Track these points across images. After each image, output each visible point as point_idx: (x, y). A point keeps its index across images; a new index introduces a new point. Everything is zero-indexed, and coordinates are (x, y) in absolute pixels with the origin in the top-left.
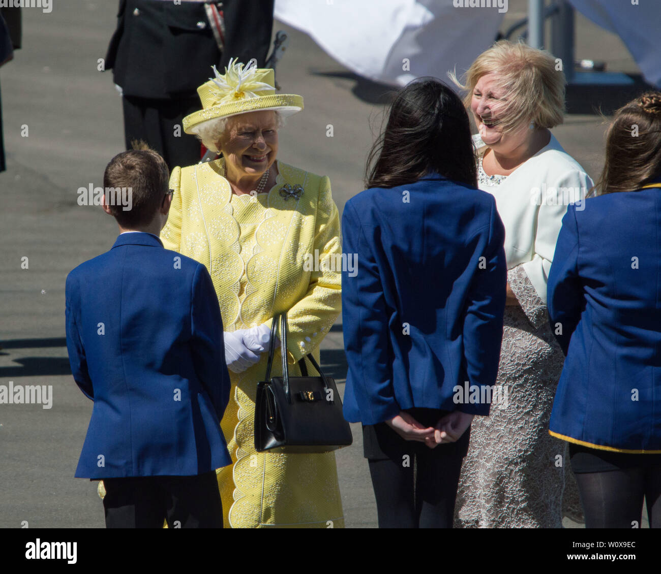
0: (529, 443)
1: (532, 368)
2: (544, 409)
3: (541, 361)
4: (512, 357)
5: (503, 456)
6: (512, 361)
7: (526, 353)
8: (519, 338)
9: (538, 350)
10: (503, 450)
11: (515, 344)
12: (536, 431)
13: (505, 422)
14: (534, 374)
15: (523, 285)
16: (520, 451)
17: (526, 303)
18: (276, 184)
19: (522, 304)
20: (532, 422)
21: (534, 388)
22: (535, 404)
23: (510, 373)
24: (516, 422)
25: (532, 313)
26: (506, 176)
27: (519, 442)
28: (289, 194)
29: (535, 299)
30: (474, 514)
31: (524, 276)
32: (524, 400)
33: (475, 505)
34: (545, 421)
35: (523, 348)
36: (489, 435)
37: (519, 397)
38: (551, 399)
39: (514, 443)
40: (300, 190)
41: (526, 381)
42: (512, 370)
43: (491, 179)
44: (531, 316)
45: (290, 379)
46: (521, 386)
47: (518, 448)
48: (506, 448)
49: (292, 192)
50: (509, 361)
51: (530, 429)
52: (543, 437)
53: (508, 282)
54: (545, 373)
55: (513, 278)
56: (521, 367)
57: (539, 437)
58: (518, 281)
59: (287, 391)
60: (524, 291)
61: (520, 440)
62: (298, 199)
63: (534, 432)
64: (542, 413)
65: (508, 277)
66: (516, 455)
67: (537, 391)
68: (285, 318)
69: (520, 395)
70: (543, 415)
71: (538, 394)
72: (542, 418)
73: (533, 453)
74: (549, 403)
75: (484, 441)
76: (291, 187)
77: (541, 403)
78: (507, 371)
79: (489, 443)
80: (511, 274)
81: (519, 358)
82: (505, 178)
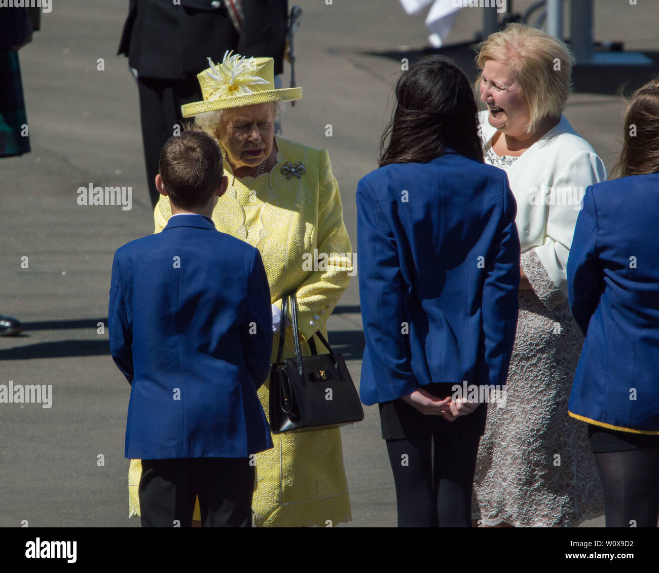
0: (542, 422)
1: (545, 347)
2: (557, 388)
3: (554, 341)
4: (524, 337)
5: (516, 436)
6: (525, 342)
7: (538, 333)
8: (532, 318)
9: (551, 329)
10: (515, 430)
11: (527, 324)
12: (549, 410)
13: (519, 402)
14: (547, 353)
15: (536, 269)
16: (532, 430)
17: (539, 288)
18: (277, 162)
19: (535, 288)
20: (545, 401)
21: (548, 367)
22: (549, 383)
23: (523, 353)
24: (529, 402)
25: (546, 297)
26: (517, 157)
27: (532, 421)
28: (291, 172)
29: (548, 283)
30: (487, 494)
31: (537, 260)
32: (537, 380)
33: (488, 486)
34: (559, 400)
35: (535, 329)
36: (502, 415)
37: (532, 376)
38: (564, 378)
39: (527, 422)
40: (301, 168)
41: (540, 359)
42: (525, 351)
43: (502, 160)
44: (544, 301)
45: (303, 359)
46: (535, 365)
47: (530, 428)
48: (519, 428)
49: (293, 170)
50: (522, 342)
51: (543, 409)
52: (555, 416)
53: (521, 267)
54: (558, 352)
55: (526, 263)
56: (534, 347)
57: (552, 417)
58: (532, 266)
59: (301, 373)
60: (537, 275)
61: (532, 419)
62: (300, 177)
63: (547, 411)
64: (555, 392)
65: (521, 262)
66: (529, 434)
67: (550, 370)
68: (294, 298)
69: (532, 374)
70: (556, 394)
71: (551, 374)
72: (555, 398)
73: (545, 433)
74: (562, 382)
75: (498, 421)
76: (292, 164)
77: (554, 382)
78: (520, 352)
79: (503, 423)
80: (524, 258)
81: (532, 338)
82: (517, 159)
